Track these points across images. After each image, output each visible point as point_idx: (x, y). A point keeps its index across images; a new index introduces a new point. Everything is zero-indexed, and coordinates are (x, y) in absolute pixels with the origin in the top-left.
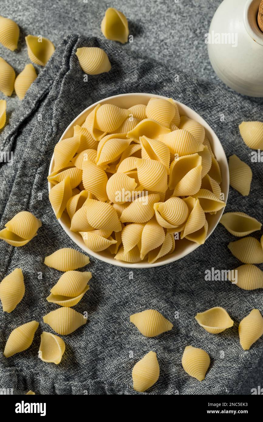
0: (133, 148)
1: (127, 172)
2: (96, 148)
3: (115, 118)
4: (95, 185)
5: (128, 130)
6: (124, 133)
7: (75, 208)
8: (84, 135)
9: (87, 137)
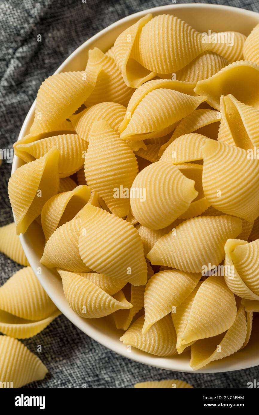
0: (202, 117)
1: (181, 164)
2: (125, 103)
3: (177, 48)
4: (109, 178)
5: (200, 78)
6: (191, 82)
7: (59, 220)
8: (106, 71)
9: (113, 77)
